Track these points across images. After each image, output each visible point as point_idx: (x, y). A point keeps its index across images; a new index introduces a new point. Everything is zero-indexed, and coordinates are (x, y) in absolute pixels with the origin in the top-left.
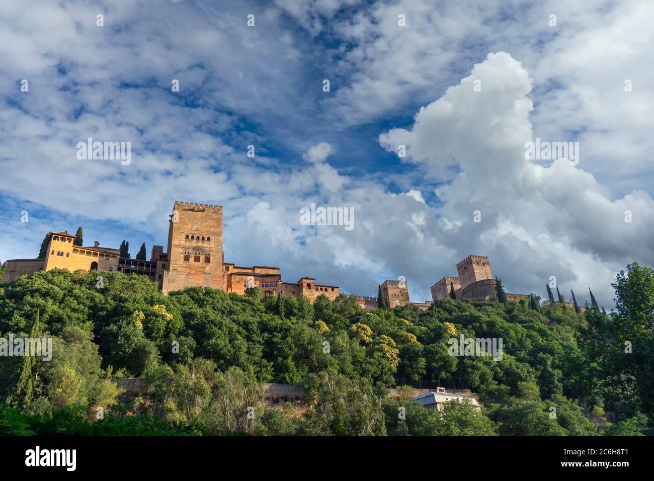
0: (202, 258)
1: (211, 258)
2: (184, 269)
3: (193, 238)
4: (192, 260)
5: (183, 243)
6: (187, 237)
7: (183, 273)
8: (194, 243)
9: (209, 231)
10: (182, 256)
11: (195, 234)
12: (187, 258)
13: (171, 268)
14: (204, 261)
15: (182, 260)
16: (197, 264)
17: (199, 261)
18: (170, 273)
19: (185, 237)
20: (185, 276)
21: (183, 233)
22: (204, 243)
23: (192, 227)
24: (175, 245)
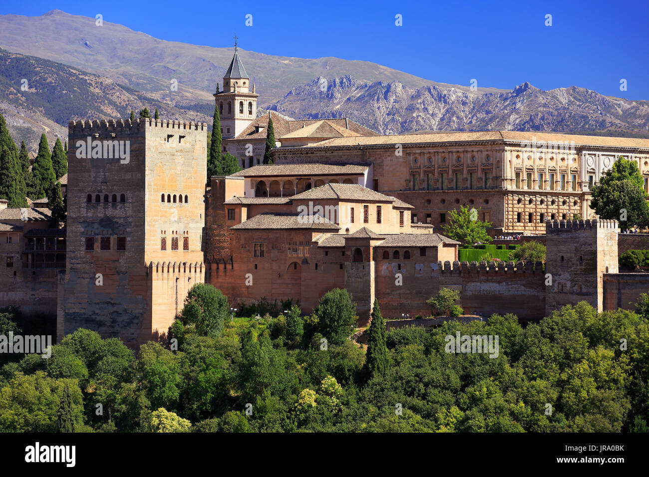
0: (113, 240)
1: (129, 239)
2: (87, 266)
3: (98, 198)
4: (97, 246)
5: (84, 212)
6: (89, 198)
7: (86, 276)
8: (101, 212)
9: (124, 180)
10: (84, 239)
11: (100, 191)
12: (90, 244)
13: (68, 266)
14: (116, 248)
15: (83, 248)
16: (106, 253)
17: (110, 249)
18: (67, 276)
19: (85, 200)
20: (88, 280)
21: (81, 191)
22: (116, 208)
23: (96, 177)
24: (72, 218)
